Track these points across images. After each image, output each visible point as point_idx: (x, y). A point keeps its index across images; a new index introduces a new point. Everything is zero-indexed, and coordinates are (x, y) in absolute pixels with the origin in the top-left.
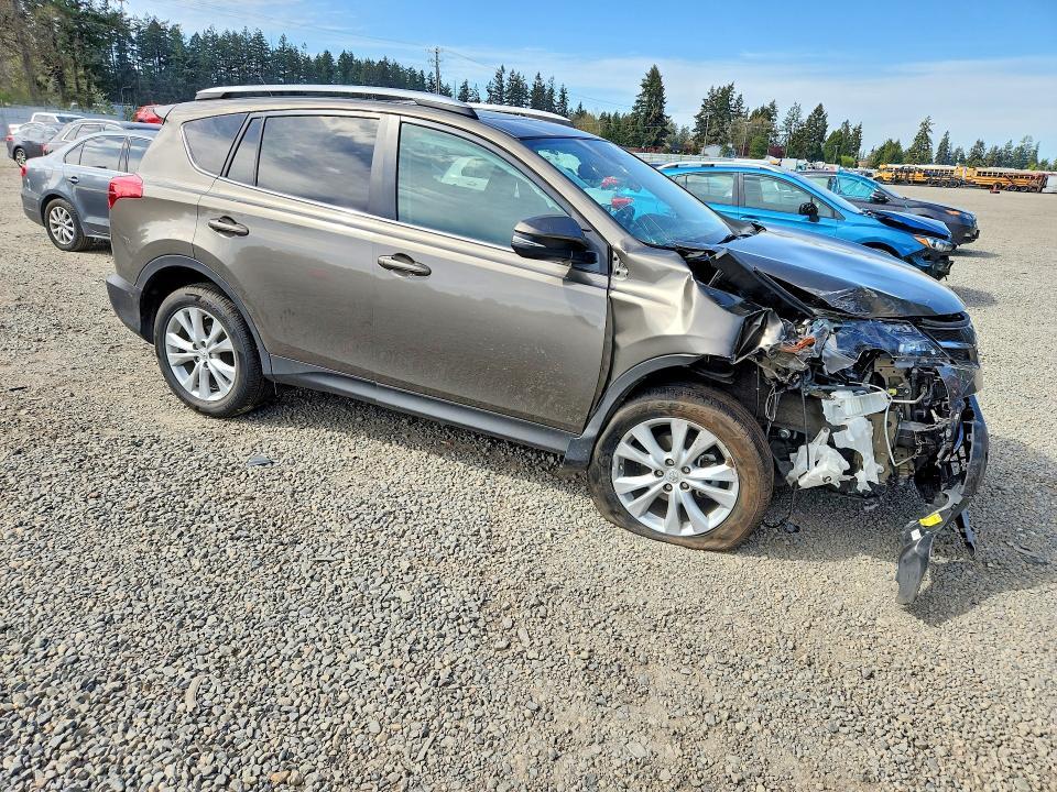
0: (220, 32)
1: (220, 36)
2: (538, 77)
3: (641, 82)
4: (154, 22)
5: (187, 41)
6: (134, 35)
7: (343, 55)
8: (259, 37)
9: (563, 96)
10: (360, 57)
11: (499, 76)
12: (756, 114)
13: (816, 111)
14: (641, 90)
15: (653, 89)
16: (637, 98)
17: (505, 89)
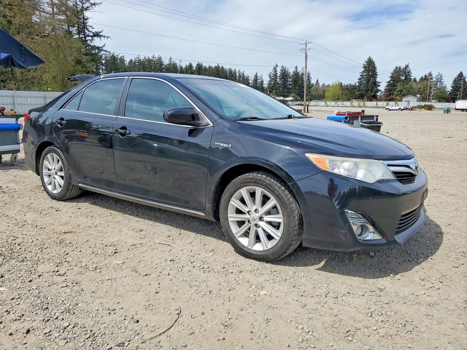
0: (142, 58)
1: (142, 59)
2: (296, 68)
3: (363, 66)
4: (113, 55)
5: (127, 63)
6: (103, 62)
7: (198, 65)
8: (160, 58)
9: (309, 76)
10: (206, 64)
11: (275, 69)
12: (422, 79)
13: (459, 76)
14: (363, 69)
15: (370, 68)
16: (361, 74)
17: (278, 75)
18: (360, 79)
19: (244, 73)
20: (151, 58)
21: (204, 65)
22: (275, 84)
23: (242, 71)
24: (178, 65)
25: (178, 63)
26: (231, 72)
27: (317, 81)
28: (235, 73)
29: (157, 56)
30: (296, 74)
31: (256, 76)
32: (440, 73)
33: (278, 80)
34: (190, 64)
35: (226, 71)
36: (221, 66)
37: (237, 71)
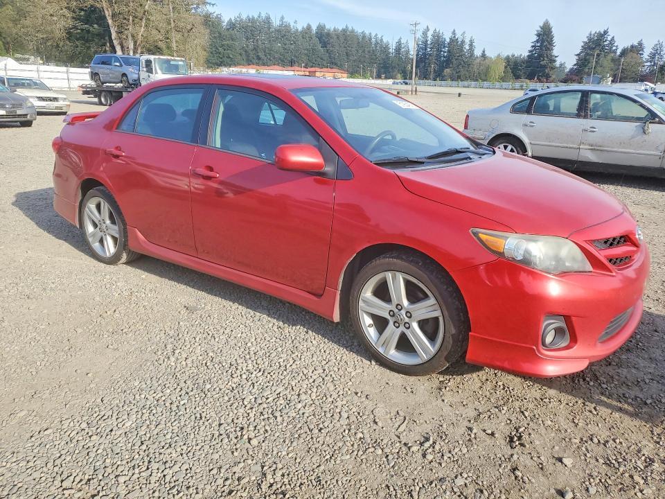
0: (244, 17)
1: (244, 19)
2: (454, 33)
3: (536, 33)
5: (225, 24)
7: (319, 26)
8: (268, 18)
9: (471, 45)
11: (425, 33)
12: (624, 50)
14: (535, 38)
15: (545, 37)
16: (532, 44)
17: (429, 42)
18: (530, 51)
19: (383, 38)
20: (256, 17)
21: (327, 27)
22: (425, 54)
23: (379, 36)
24: (292, 27)
25: (292, 24)
26: (364, 37)
27: (484, 52)
28: (370, 39)
29: (263, 15)
30: (453, 41)
31: (399, 43)
32: (661, 42)
33: (429, 50)
34: (309, 25)
35: (357, 36)
36: (350, 28)
37: (373, 35)
